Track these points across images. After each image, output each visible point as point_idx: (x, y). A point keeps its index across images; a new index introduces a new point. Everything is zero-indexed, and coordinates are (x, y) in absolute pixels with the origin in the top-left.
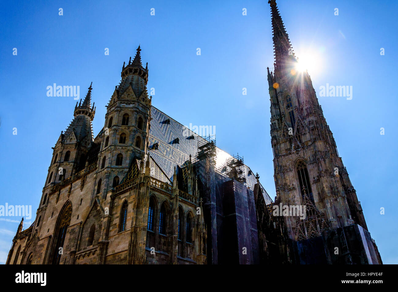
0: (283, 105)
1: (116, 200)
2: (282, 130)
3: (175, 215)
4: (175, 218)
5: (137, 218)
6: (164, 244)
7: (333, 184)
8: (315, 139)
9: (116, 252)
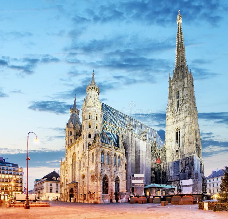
0: (174, 97)
1: (90, 152)
2: (172, 112)
3: (112, 157)
4: (112, 158)
5: (97, 159)
6: (109, 167)
7: (190, 138)
8: (186, 116)
9: (92, 170)
